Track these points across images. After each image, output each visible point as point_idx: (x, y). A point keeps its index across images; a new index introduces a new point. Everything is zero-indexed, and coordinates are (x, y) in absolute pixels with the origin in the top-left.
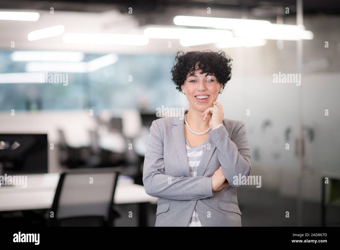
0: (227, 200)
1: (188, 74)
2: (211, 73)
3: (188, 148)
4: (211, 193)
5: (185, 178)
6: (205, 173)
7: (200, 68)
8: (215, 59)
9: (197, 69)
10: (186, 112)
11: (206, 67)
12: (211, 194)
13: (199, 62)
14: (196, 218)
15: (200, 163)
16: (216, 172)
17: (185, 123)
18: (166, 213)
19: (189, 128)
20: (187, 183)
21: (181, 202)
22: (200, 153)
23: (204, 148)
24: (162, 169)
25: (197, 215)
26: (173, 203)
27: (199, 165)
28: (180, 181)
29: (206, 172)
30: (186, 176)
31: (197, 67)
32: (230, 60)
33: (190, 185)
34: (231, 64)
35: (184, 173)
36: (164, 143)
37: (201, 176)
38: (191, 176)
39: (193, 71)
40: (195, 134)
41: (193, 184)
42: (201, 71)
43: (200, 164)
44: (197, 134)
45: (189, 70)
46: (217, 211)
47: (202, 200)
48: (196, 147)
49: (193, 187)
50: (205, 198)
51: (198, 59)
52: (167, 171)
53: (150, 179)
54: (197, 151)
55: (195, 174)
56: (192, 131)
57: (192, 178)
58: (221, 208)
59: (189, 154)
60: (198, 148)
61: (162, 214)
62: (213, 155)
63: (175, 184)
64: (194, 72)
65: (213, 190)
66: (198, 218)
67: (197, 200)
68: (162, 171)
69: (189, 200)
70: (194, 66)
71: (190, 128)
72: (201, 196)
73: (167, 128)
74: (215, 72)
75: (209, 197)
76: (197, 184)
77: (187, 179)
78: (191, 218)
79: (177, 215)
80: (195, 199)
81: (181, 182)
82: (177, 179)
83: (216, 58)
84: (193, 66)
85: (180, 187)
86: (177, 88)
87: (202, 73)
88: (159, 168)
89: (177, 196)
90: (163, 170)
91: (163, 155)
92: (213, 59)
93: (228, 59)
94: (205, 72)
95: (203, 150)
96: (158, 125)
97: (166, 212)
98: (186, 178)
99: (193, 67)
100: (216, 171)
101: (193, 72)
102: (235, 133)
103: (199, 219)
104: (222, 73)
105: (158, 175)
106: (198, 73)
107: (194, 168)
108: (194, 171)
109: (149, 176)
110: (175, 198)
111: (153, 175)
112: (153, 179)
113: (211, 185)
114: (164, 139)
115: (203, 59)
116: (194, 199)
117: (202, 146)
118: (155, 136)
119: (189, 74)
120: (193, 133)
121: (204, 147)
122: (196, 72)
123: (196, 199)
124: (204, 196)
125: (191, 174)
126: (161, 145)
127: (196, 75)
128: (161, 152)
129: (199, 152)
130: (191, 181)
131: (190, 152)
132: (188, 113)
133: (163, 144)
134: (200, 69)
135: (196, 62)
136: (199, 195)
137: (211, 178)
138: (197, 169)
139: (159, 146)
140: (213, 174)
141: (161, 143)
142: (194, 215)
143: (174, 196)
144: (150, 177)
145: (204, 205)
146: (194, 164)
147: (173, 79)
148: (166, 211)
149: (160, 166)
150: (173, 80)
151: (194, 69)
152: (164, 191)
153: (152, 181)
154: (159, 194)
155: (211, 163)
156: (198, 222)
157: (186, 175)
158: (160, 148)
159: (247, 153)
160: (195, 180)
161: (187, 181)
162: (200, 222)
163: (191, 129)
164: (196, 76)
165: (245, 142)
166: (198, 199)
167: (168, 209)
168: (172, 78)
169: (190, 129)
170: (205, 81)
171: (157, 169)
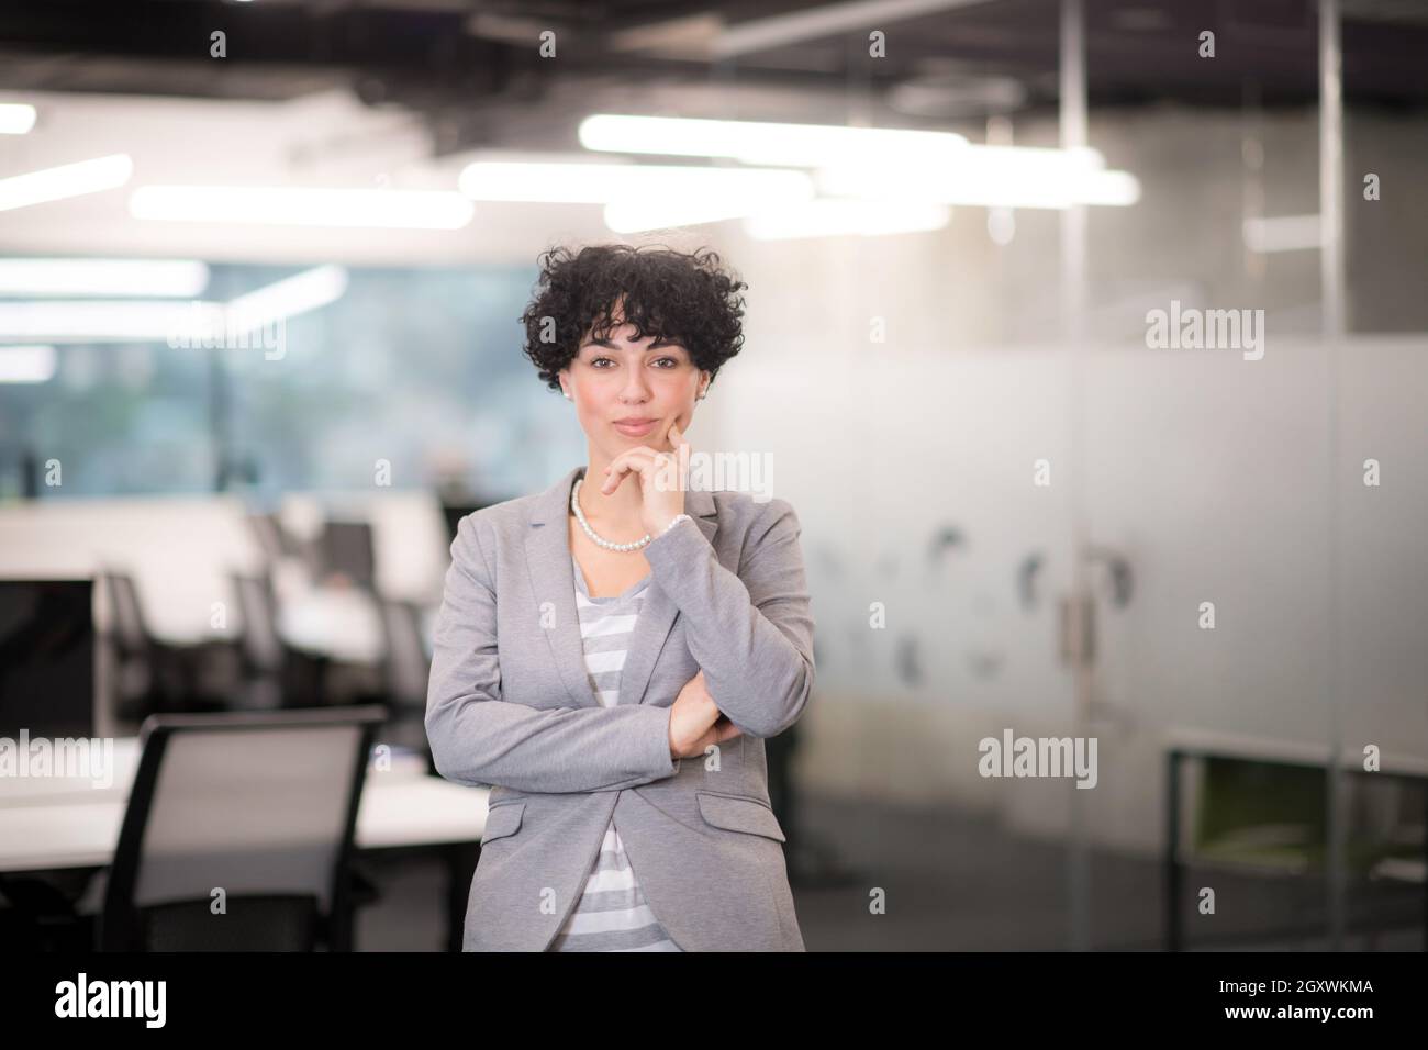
0: (728, 790)
1: (585, 337)
2: (669, 335)
3: (582, 601)
4: (669, 763)
5: (574, 712)
6: (644, 694)
7: (629, 320)
8: (686, 286)
9: (620, 325)
10: (580, 475)
11: (651, 316)
12: (668, 767)
13: (626, 295)
14: (615, 855)
15: (627, 658)
16: (687, 688)
17: (571, 512)
18: (513, 838)
19: (587, 529)
20: (582, 729)
21: (562, 798)
22: (628, 623)
23: (640, 599)
24: (491, 684)
25: (620, 846)
26: (535, 804)
27: (626, 664)
28: (557, 723)
29: (650, 690)
30: (577, 705)
31: (618, 314)
32: (737, 286)
33: (592, 736)
34: (742, 299)
35: (569, 695)
36: (498, 592)
37: (634, 702)
38: (598, 704)
39: (604, 328)
40: (608, 548)
41: (603, 730)
42: (631, 330)
43: (629, 661)
44: (617, 547)
45: (588, 326)
46: (690, 828)
47: (639, 790)
48: (612, 599)
49: (604, 740)
50: (648, 780)
51: (623, 284)
52: (509, 692)
53: (448, 722)
54: (615, 615)
55: (609, 698)
56: (599, 541)
57: (599, 713)
58: (708, 820)
59: (587, 630)
60: (619, 602)
61: (502, 841)
62: (673, 626)
63: (539, 735)
64: (607, 335)
65: (673, 752)
66: (624, 856)
67: (621, 791)
68: (495, 690)
69: (589, 793)
70: (609, 311)
71: (592, 529)
72: (633, 773)
73: (505, 540)
74: (684, 334)
75: (660, 776)
76: (618, 732)
77: (582, 715)
78: (593, 858)
79: (546, 845)
80: (611, 785)
81: (560, 726)
82: (546, 715)
83: (689, 285)
84: (605, 311)
85: (555, 746)
86: (542, 376)
87: (634, 339)
88: (484, 681)
89: (546, 776)
90: (497, 685)
91: (495, 633)
92: (678, 288)
93: (733, 282)
94: (650, 334)
95: (639, 610)
96: (475, 532)
97: (513, 835)
98: (578, 711)
99: (603, 315)
100: (684, 685)
101: (605, 332)
102: (753, 544)
103: (626, 861)
104: (709, 338)
105: (479, 704)
106: (621, 336)
107: (608, 676)
108: (608, 688)
109: (447, 710)
110: (541, 787)
111: (459, 705)
112: (461, 721)
113: (665, 732)
114: (498, 577)
115: (640, 284)
116: (610, 788)
117: (637, 596)
118: (467, 571)
119: (589, 338)
120: (601, 546)
121: (643, 597)
122: (615, 332)
123: (615, 787)
124: (643, 774)
125: (593, 695)
126: (488, 600)
127: (614, 342)
128: (486, 625)
129: (625, 617)
130: (597, 723)
131: (589, 621)
132: (586, 477)
133: (494, 595)
134: (630, 322)
135: (616, 295)
136: (626, 773)
137: (668, 710)
138: (616, 682)
139: (483, 603)
140: (677, 697)
141: (487, 592)
142: (607, 846)
143: (535, 779)
144: (449, 713)
145: (648, 808)
146: (606, 662)
147: (530, 348)
148: (513, 832)
149: (486, 674)
150: (530, 353)
151: (609, 324)
152: (499, 762)
153: (456, 726)
154: (482, 771)
155: (666, 658)
156: (623, 872)
157: (577, 700)
158: (486, 611)
159: (799, 612)
160: (610, 716)
161: (578, 723)
162: (628, 869)
163: (595, 533)
164: (614, 347)
165: (793, 572)
166: (621, 786)
167: (517, 825)
168: (527, 343)
169: (590, 533)
170: (644, 365)
171: (475, 684)
